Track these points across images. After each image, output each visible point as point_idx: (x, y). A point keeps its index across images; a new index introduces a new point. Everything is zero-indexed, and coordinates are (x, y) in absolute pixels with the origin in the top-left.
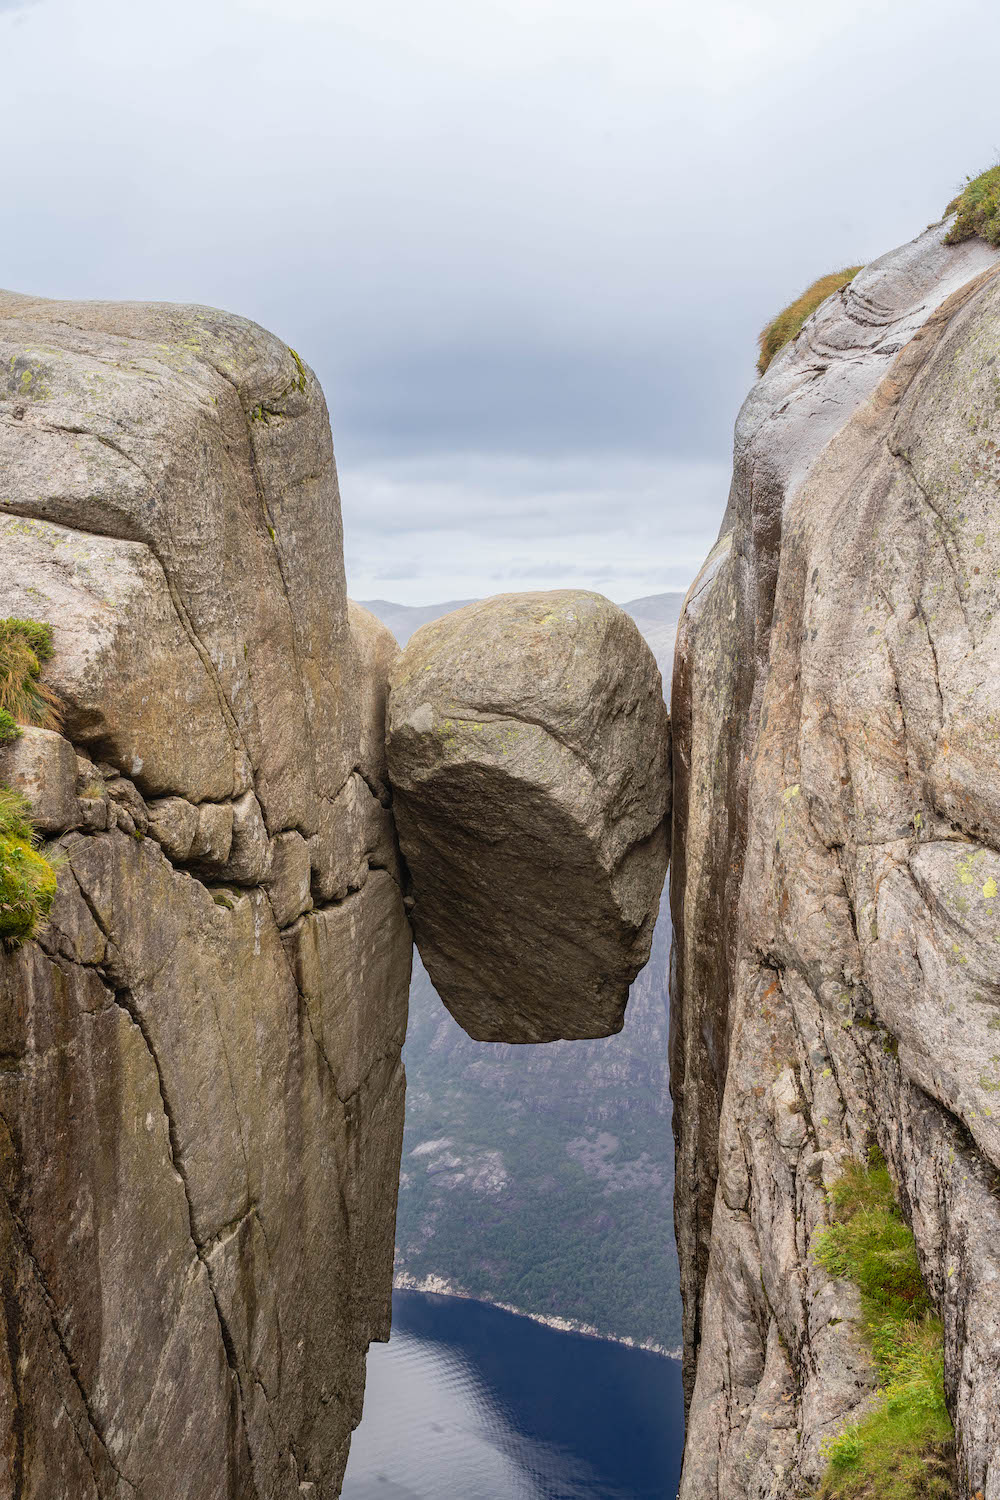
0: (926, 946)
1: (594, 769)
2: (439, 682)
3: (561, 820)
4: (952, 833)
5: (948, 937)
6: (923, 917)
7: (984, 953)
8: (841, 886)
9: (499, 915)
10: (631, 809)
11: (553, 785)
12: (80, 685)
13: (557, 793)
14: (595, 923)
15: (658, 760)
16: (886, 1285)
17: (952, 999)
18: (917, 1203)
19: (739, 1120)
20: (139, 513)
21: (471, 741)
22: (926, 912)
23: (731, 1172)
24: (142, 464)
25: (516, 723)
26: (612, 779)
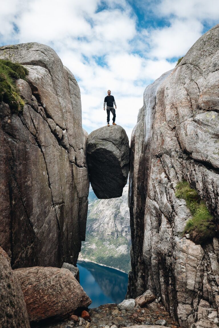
0: (199, 131)
1: (120, 150)
2: (96, 136)
3: (114, 157)
4: (203, 111)
5: (205, 128)
6: (198, 127)
7: (213, 129)
8: (175, 135)
9: (104, 176)
10: (125, 159)
11: (114, 151)
12: (33, 81)
13: (114, 153)
14: (119, 176)
15: (129, 153)
16: (191, 198)
17: (206, 139)
18: (197, 182)
19: (153, 184)
20: (47, 64)
21: (101, 144)
22: (199, 126)
23: (151, 193)
24: (49, 57)
25: (108, 142)
26: (122, 153)
